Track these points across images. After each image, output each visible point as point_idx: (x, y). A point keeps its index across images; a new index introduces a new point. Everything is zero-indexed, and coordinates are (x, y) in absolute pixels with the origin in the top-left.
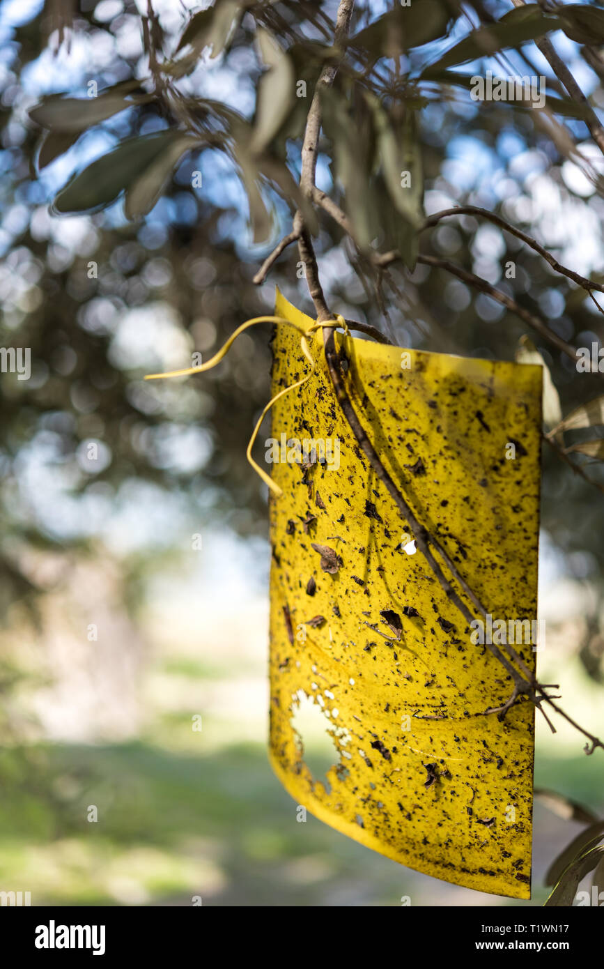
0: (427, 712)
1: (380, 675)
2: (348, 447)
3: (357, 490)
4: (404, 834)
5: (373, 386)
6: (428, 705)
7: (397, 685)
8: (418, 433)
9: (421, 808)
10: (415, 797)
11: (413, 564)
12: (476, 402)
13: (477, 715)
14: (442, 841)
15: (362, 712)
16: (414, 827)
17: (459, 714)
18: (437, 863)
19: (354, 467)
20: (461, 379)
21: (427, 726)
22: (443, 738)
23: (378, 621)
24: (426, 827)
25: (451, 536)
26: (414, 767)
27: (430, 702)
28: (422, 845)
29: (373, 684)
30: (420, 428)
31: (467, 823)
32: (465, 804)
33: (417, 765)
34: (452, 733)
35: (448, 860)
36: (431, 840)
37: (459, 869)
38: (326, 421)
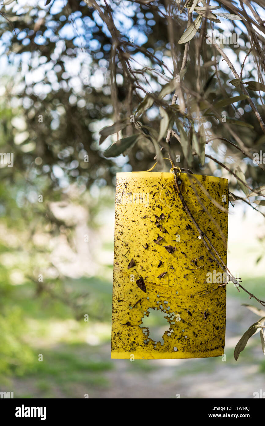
0: (204, 293)
1: (189, 285)
2: (180, 208)
3: (183, 222)
4: (195, 344)
5: (190, 187)
6: (204, 291)
7: (195, 287)
8: (203, 199)
9: (201, 331)
10: (199, 327)
11: (201, 242)
12: (217, 189)
13: (216, 289)
14: (206, 341)
15: (181, 302)
16: (198, 340)
17: (212, 291)
18: (204, 351)
19: (182, 214)
20: (214, 182)
21: (203, 299)
22: (207, 301)
23: (189, 265)
24: (202, 338)
25: (211, 231)
26: (199, 316)
27: (205, 289)
28: (200, 346)
29: (186, 290)
30: (204, 198)
31: (212, 331)
32: (212, 324)
33: (200, 314)
34: (210, 298)
35: (207, 348)
36: (203, 342)
37: (210, 350)
38: (170, 202)
